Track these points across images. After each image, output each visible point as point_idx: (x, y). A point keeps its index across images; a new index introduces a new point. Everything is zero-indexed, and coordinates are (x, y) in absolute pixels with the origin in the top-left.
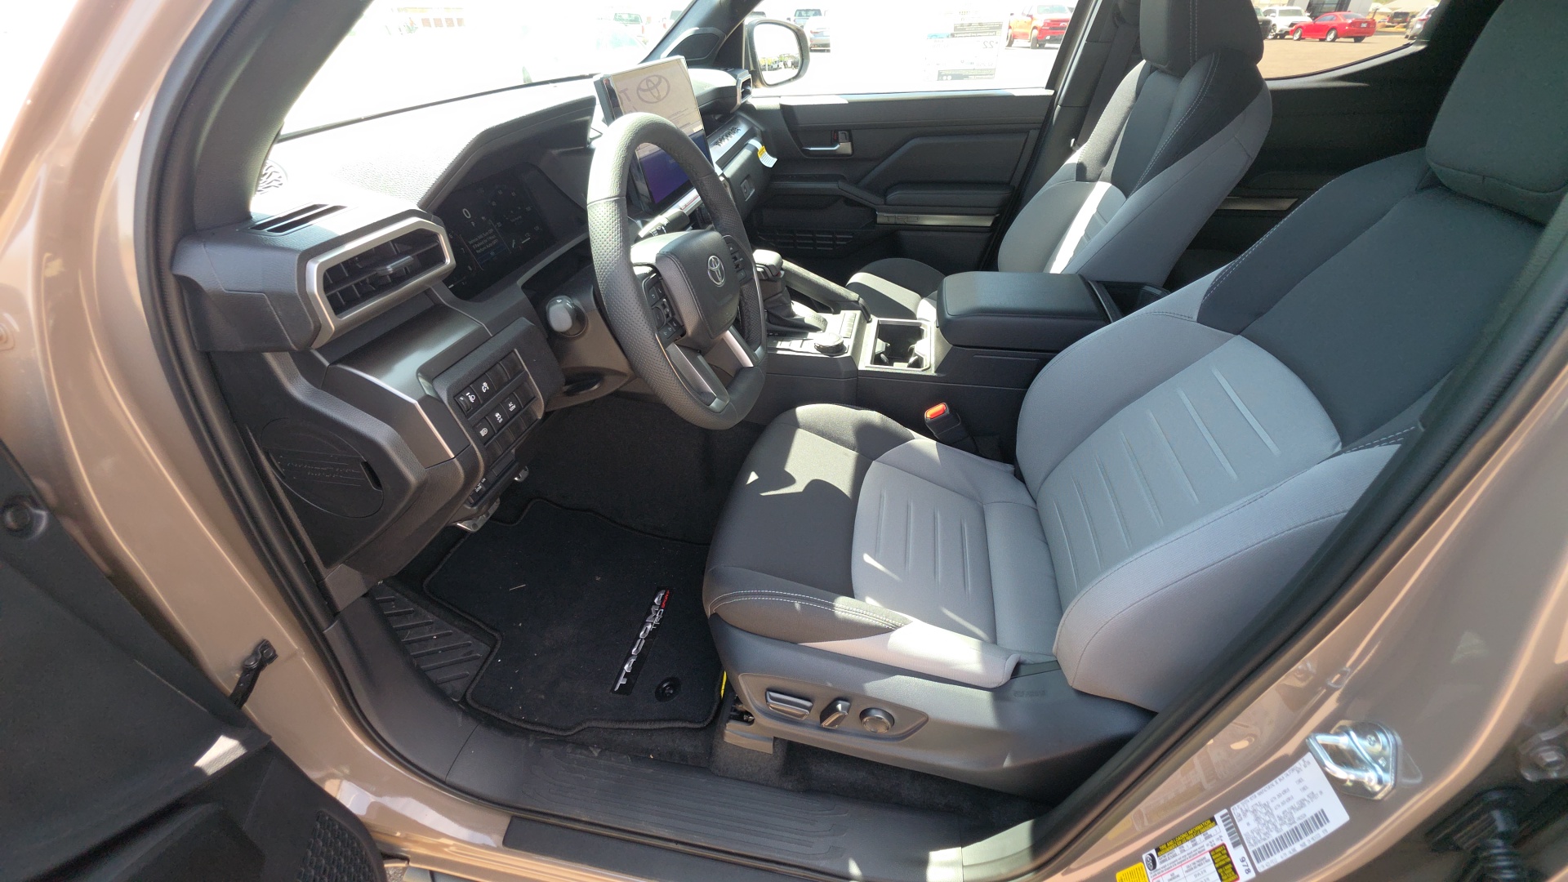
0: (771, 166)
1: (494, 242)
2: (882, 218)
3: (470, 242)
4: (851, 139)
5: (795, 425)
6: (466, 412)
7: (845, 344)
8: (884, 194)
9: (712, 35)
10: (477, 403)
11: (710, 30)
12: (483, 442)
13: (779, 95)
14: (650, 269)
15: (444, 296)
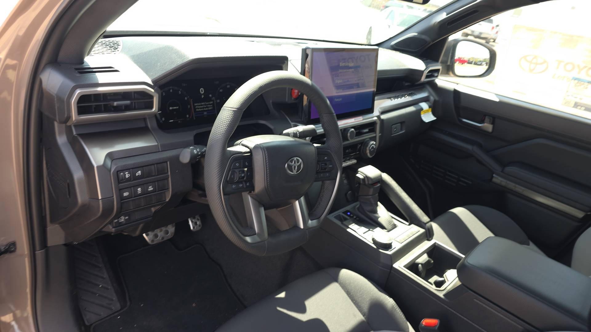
0: (427, 121)
1: (210, 108)
2: (497, 179)
3: (196, 104)
4: (493, 123)
5: (335, 279)
6: (119, 180)
7: (393, 246)
8: (504, 165)
9: (424, 40)
10: (129, 180)
11: (423, 37)
12: (121, 198)
13: (458, 83)
14: (248, 150)
15: (151, 124)
